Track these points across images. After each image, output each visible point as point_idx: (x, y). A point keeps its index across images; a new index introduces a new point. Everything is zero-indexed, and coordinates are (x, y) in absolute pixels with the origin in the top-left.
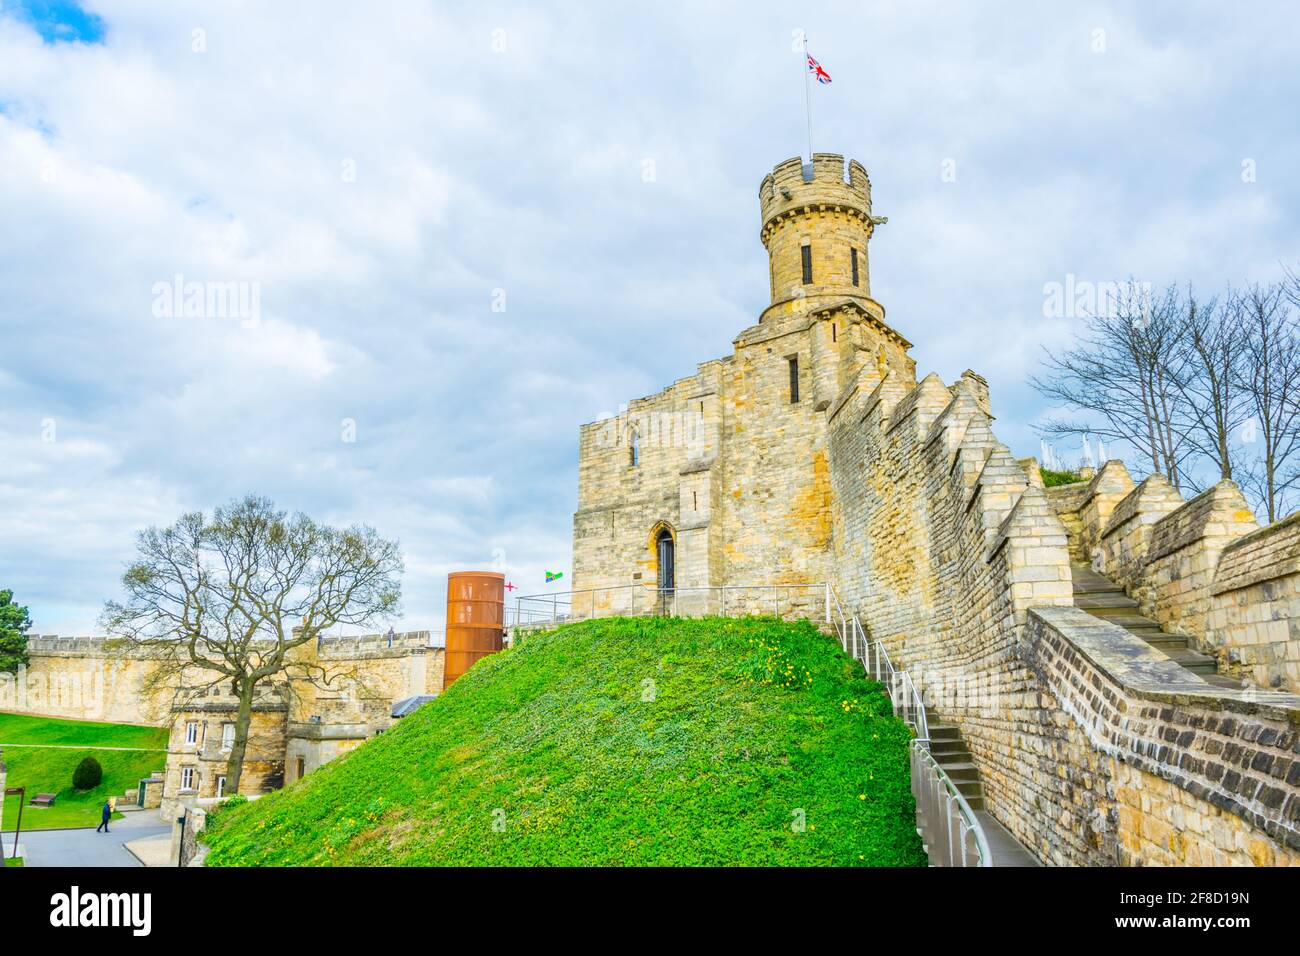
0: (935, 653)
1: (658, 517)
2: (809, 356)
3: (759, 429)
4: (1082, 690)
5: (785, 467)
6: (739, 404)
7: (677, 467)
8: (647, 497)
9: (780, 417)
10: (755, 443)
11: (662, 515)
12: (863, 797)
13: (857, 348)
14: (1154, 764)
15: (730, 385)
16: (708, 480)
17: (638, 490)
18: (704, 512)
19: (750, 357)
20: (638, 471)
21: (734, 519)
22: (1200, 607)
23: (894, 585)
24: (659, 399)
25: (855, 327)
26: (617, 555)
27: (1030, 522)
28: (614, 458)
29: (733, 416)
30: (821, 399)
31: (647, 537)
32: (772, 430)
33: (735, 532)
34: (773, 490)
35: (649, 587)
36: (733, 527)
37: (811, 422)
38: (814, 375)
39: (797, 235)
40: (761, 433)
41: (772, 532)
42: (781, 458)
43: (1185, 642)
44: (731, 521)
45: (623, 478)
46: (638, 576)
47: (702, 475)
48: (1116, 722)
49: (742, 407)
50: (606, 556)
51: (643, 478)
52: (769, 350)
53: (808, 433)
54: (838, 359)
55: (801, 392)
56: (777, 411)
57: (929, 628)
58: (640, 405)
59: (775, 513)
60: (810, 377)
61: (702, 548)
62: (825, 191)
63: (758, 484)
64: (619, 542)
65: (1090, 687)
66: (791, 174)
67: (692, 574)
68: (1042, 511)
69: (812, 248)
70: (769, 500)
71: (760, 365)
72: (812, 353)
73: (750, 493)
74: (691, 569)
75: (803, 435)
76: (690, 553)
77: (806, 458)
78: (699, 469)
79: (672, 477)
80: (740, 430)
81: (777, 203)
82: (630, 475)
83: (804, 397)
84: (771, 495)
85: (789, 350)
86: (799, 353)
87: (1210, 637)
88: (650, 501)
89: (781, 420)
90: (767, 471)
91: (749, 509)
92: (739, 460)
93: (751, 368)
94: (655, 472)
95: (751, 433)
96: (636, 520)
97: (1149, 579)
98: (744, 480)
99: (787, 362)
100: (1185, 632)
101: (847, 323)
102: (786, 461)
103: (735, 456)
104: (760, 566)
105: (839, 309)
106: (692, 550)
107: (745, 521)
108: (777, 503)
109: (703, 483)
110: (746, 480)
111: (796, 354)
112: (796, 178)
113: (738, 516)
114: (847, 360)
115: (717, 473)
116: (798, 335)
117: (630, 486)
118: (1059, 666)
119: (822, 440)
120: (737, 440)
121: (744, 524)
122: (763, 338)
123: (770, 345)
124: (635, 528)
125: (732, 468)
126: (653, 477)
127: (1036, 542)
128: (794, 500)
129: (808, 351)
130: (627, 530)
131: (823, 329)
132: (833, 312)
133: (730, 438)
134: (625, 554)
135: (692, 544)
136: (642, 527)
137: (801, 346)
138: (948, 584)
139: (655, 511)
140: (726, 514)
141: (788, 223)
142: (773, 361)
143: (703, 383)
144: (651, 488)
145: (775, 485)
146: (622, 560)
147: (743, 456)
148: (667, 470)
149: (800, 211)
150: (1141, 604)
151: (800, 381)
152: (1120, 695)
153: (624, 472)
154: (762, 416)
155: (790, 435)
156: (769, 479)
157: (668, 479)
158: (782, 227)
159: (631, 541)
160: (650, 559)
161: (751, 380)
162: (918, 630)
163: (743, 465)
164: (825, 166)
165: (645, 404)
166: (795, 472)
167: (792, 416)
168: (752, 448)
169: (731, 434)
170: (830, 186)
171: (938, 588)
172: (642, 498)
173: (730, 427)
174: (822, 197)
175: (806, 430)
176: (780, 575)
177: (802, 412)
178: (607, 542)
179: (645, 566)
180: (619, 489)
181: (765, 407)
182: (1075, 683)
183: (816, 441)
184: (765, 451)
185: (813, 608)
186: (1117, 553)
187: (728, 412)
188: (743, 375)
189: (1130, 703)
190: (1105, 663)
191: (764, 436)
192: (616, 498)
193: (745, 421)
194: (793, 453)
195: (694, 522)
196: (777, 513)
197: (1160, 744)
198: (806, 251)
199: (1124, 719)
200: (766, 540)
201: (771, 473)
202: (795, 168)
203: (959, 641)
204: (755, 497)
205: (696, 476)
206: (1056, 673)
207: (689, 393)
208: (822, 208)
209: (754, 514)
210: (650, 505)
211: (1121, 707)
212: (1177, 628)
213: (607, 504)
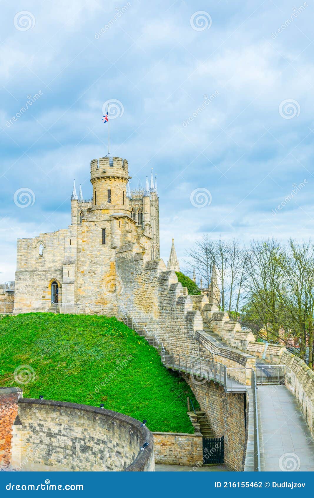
0: (158, 330)
1: (52, 277)
2: (110, 230)
3: (91, 251)
4: (209, 346)
5: (100, 265)
6: (84, 241)
7: (60, 260)
8: (47, 269)
9: (99, 248)
10: (89, 256)
11: (54, 276)
12: (151, 363)
13: (127, 232)
14: (220, 355)
15: (81, 234)
16: (74, 268)
17: (43, 266)
18: (72, 278)
19: (88, 226)
20: (44, 259)
21: (81, 280)
22: (220, 330)
23: (143, 310)
24: (52, 235)
25: (127, 224)
26: (35, 288)
27: (197, 316)
28: (33, 253)
29: (81, 245)
30: (114, 245)
31: (48, 283)
32: (95, 252)
33: (81, 285)
34: (95, 272)
35: (48, 301)
36: (80, 283)
37: (110, 252)
38: (112, 237)
39: (106, 185)
40: (92, 253)
41: (95, 286)
42: (99, 262)
43: (217, 335)
44: (80, 281)
45: (37, 261)
46: (44, 297)
47: (72, 265)
48: (215, 350)
49: (85, 242)
50: (30, 288)
51: (45, 262)
52: (96, 225)
53: (109, 255)
54: (121, 233)
55: (106, 241)
56: (98, 246)
57: (157, 323)
58: (44, 235)
59: (96, 280)
60: (110, 237)
61: (72, 290)
62: (117, 171)
63: (90, 270)
64: (36, 284)
65: (210, 346)
66: (106, 163)
67: (68, 298)
68: (199, 315)
69: (111, 191)
70: (94, 276)
71: (92, 229)
72: (112, 229)
73: (87, 272)
74: (68, 296)
75: (107, 255)
76: (67, 291)
77: (108, 263)
78: (71, 263)
79: (58, 264)
80: (83, 250)
81: (100, 172)
82: (40, 260)
83: (107, 243)
84: (95, 274)
85: (103, 227)
86: (107, 228)
87: (221, 335)
88: (49, 271)
89: (100, 249)
90: (94, 266)
91: (87, 277)
92: (83, 261)
93: (88, 229)
94: (50, 261)
95: (88, 252)
96: (43, 277)
97: (212, 323)
98: (85, 268)
99: (102, 230)
100: (217, 334)
101: (125, 222)
102: (100, 264)
103: (82, 259)
104: (90, 296)
105: (122, 217)
106: (68, 290)
107: (85, 281)
108: (97, 277)
109: (72, 268)
110: (86, 268)
111: (105, 228)
112: (107, 165)
113: (83, 279)
114: (124, 235)
115: (76, 265)
116: (106, 222)
117: (40, 264)
118: (204, 342)
119: (113, 259)
120: (83, 254)
121: (85, 282)
122: (93, 220)
123: (96, 223)
124: (42, 280)
125: (81, 263)
126: (50, 262)
127: (198, 320)
128: (103, 276)
129: (110, 228)
130: (39, 280)
131: (116, 223)
132: (120, 218)
133: (80, 253)
134: (38, 289)
135: (68, 288)
136: (45, 280)
137: (108, 226)
138: (165, 315)
139: (51, 275)
140: (78, 278)
141: (103, 180)
142: (97, 229)
143: (71, 232)
144: (49, 266)
145: (96, 271)
146: (37, 291)
147: (85, 259)
148: (56, 261)
149: (108, 177)
150: (209, 327)
151: (106, 238)
152: (215, 347)
153: (37, 259)
154: (92, 247)
155: (102, 255)
156: (94, 269)
157: (56, 264)
158: (101, 181)
159: (41, 284)
160: (48, 291)
161: (88, 234)
162: (152, 323)
163: (85, 263)
164: (117, 162)
165: (46, 235)
166: (103, 267)
167: (103, 248)
168: (88, 257)
169: (80, 251)
170: (118, 170)
171: (161, 315)
172: (45, 269)
173: (80, 249)
174: (115, 174)
175: (108, 254)
176: (98, 300)
177: (107, 248)
178: (31, 284)
179: (47, 293)
180: (35, 265)
181: (93, 244)
182: (208, 345)
183: (111, 258)
184: (93, 259)
185: (109, 311)
186: (205, 315)
187: (79, 244)
188: (85, 231)
189: (216, 348)
190: (212, 343)
191: (92, 254)
192: (34, 268)
193: (86, 247)
194: (103, 261)
195: (69, 281)
196: (97, 280)
197: (220, 353)
198: (109, 191)
199: (216, 350)
200: (92, 288)
201: (95, 267)
202: (108, 161)
203: (167, 328)
204: (89, 274)
205: (69, 265)
206: (204, 343)
207: (65, 235)
208: (116, 178)
209: (89, 280)
210: (49, 272)
211: (215, 349)
212: (216, 333)
213: (30, 270)
